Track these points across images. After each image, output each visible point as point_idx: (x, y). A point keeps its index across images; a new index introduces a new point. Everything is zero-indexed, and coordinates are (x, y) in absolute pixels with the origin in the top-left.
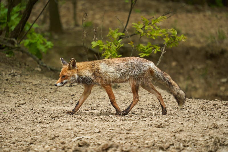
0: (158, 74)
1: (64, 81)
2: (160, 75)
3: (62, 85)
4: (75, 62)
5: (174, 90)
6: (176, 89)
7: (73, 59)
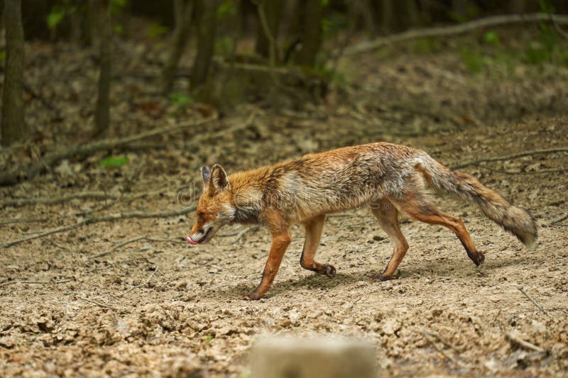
0: (442, 180)
1: (206, 227)
2: (445, 181)
3: (203, 236)
4: (224, 174)
5: (492, 210)
6: (494, 208)
7: (217, 167)
